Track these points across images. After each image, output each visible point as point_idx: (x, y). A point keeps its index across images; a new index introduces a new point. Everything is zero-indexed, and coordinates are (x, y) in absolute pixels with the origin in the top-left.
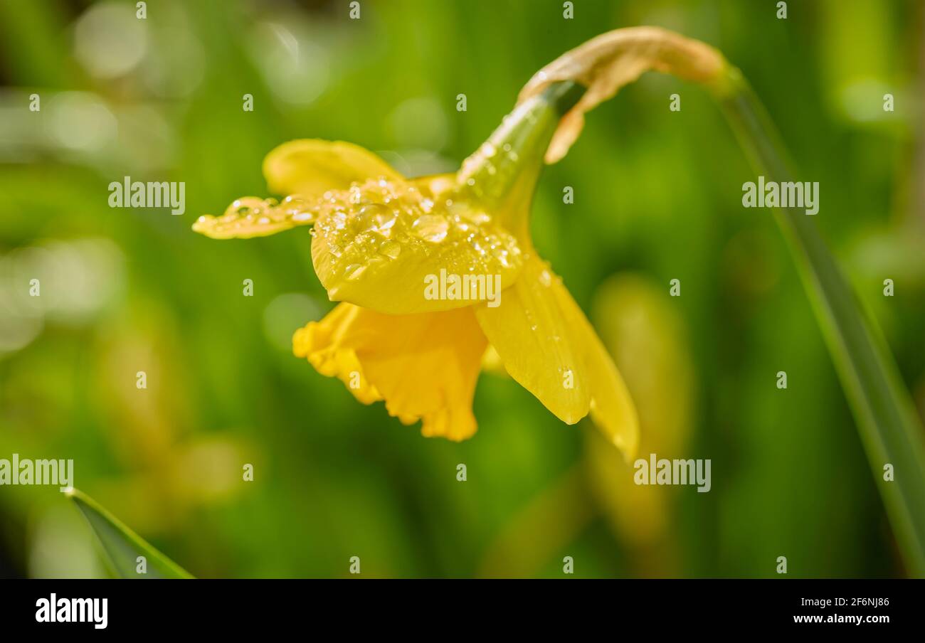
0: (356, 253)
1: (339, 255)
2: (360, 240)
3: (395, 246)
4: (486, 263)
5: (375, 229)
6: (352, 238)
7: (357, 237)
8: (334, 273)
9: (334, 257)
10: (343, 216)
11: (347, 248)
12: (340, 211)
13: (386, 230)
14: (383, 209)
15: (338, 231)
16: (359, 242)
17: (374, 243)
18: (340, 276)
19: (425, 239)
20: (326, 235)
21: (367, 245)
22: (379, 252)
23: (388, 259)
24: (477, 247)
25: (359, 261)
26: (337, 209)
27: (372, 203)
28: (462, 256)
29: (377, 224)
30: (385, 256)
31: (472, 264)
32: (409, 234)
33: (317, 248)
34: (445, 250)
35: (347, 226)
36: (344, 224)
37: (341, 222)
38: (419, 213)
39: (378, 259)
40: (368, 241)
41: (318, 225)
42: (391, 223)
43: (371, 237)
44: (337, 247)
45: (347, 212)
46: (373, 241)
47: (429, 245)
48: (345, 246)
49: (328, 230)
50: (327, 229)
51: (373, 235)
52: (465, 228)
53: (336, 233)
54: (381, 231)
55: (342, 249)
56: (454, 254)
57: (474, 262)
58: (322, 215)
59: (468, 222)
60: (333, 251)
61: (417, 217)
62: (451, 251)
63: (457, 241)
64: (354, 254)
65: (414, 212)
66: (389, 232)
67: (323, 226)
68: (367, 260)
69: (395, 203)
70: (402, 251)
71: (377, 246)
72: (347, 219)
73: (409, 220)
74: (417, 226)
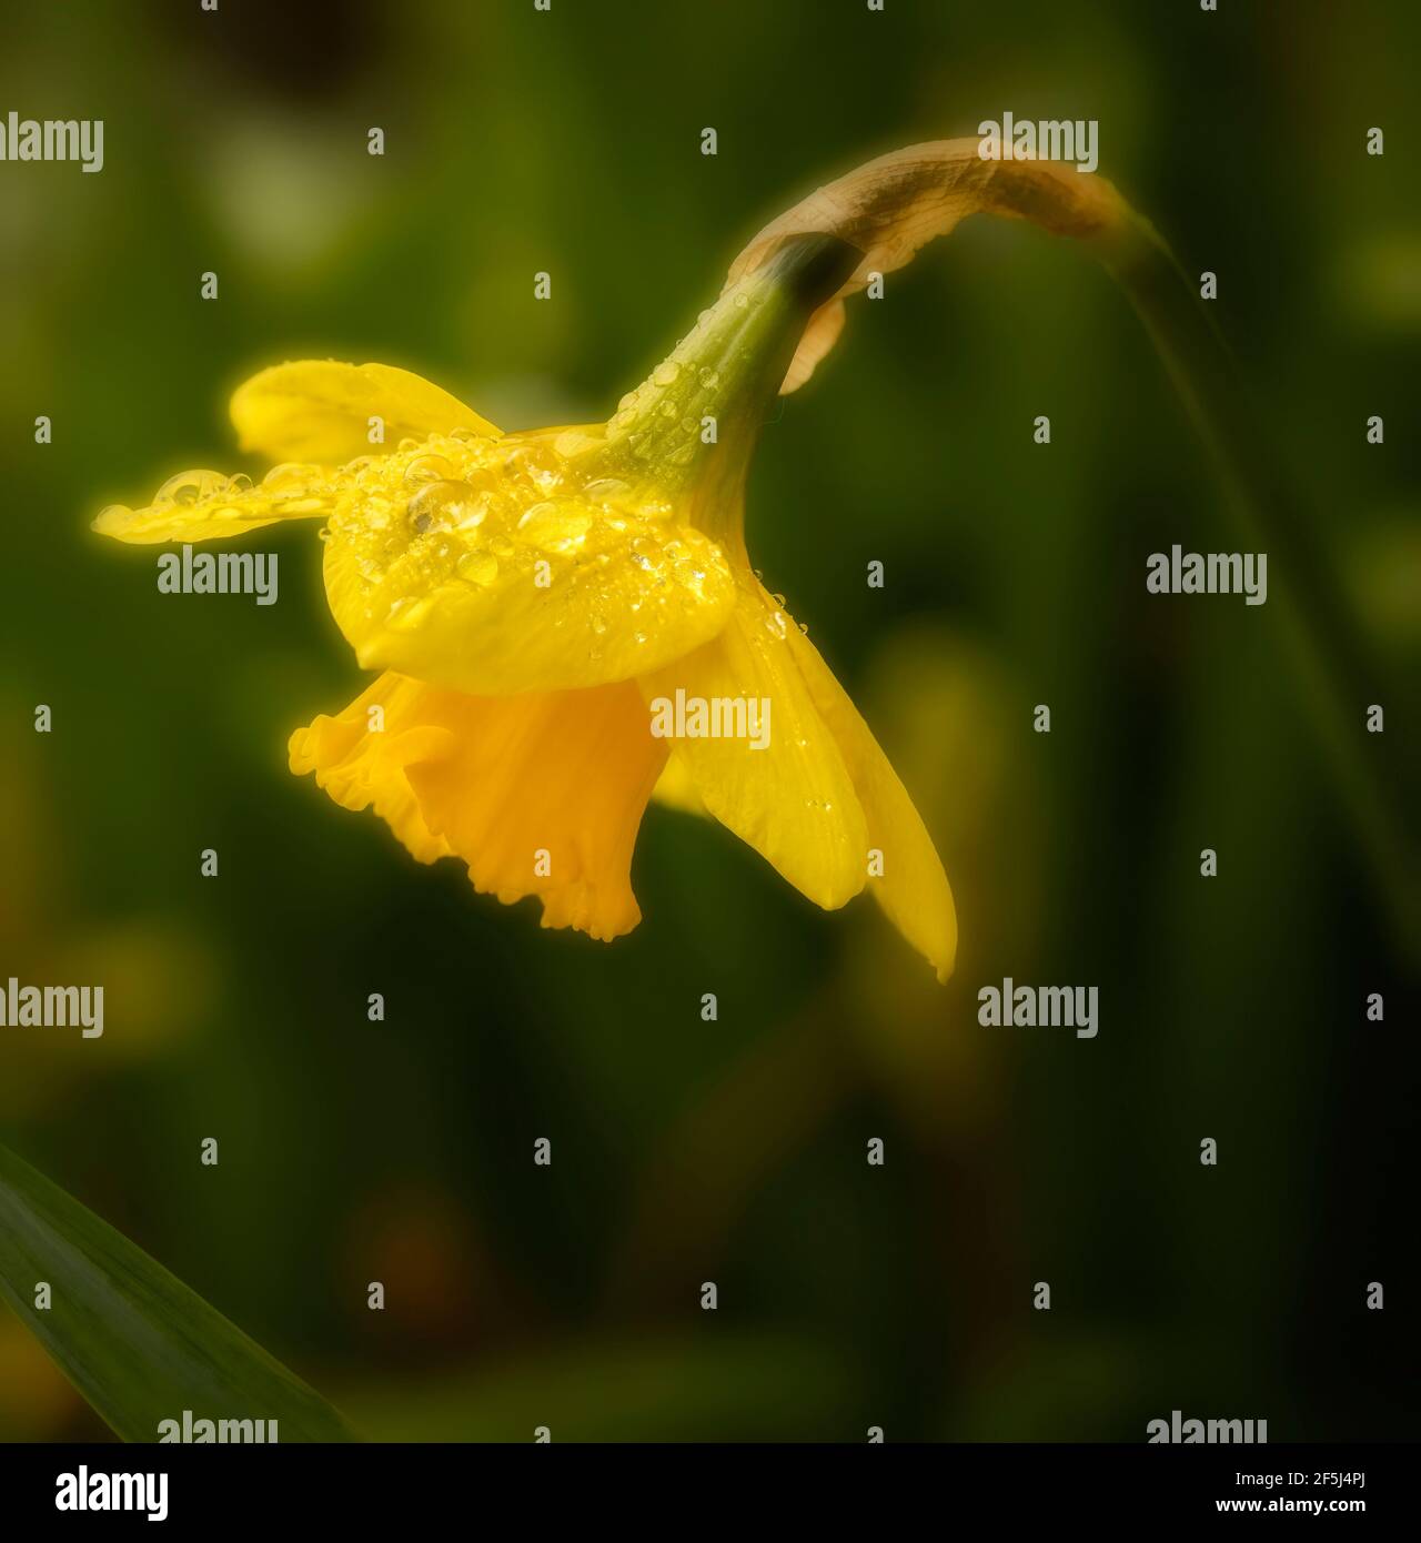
0: (410, 577)
1: (378, 579)
2: (418, 550)
3: (486, 562)
4: (664, 596)
5: (447, 529)
6: (402, 547)
7: (412, 545)
8: (369, 615)
9: (367, 583)
10: (384, 503)
11: (395, 565)
12: (377, 494)
13: (470, 530)
14: (461, 490)
15: (375, 531)
16: (418, 554)
17: (445, 557)
18: (380, 622)
19: (547, 547)
20: (352, 542)
21: (432, 560)
22: (455, 573)
23: (473, 586)
24: (646, 565)
25: (418, 590)
26: (371, 491)
27: (439, 478)
28: (617, 582)
29: (449, 518)
30: (467, 581)
31: (638, 597)
32: (514, 538)
33: (333, 567)
34: (584, 569)
35: (393, 521)
36: (388, 519)
37: (380, 516)
38: (532, 497)
39: (453, 587)
40: (434, 552)
41: (336, 521)
42: (476, 519)
43: (440, 546)
44: (373, 563)
45: (389, 496)
46: (443, 552)
47: (553, 559)
48: (389, 563)
49: (356, 531)
50: (355, 529)
51: (443, 540)
52: (620, 526)
53: (370, 536)
54: (459, 533)
55: (383, 567)
56: (602, 578)
57: (641, 593)
58: (343, 503)
59: (629, 516)
60: (366, 572)
61: (529, 504)
62: (596, 572)
63: (606, 553)
64: (407, 577)
65: (521, 496)
66: (474, 534)
67: (346, 525)
68: (433, 589)
69: (487, 480)
70: (501, 572)
71: (451, 559)
72: (393, 509)
73: (514, 512)
74: (529, 523)
